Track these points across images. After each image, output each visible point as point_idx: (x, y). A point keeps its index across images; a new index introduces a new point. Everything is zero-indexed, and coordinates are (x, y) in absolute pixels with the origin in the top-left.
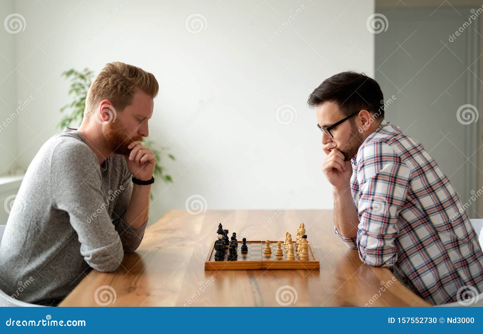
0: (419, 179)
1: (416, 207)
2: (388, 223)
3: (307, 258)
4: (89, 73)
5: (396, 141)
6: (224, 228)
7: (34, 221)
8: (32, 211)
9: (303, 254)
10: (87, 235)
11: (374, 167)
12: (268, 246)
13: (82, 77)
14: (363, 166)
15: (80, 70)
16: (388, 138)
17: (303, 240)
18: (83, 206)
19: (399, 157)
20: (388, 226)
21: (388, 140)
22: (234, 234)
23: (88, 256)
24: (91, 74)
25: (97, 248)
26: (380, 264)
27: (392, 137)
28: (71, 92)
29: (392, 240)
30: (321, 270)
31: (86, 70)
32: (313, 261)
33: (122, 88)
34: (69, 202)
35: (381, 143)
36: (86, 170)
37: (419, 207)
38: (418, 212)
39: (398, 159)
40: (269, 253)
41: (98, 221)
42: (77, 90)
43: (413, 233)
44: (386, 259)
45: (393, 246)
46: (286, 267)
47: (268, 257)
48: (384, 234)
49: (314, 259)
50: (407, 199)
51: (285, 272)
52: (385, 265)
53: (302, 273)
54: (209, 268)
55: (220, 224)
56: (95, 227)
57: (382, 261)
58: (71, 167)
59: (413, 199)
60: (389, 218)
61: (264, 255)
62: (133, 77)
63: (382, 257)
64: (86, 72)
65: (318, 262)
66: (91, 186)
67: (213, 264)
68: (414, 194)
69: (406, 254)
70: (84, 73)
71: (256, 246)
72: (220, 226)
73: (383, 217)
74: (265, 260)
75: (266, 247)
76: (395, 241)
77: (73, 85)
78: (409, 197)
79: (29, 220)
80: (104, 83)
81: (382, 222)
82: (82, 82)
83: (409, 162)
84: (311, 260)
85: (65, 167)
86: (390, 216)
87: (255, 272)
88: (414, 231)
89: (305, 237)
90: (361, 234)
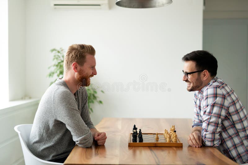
0: (233, 107)
1: (230, 120)
2: (217, 127)
3: (176, 141)
4: (62, 50)
5: (223, 87)
6: (136, 127)
7: (46, 125)
8: (45, 120)
9: (175, 139)
10: (75, 131)
11: (212, 99)
12: (157, 136)
13: (59, 52)
14: (207, 98)
15: (58, 49)
16: (220, 86)
17: (174, 133)
18: (71, 118)
19: (225, 96)
20: (217, 128)
21: (220, 87)
22: (140, 130)
23: (78, 141)
24: (64, 51)
25: (81, 137)
26: (213, 145)
27: (221, 85)
28: (54, 59)
29: (219, 134)
30: (183, 147)
31: (61, 48)
32: (179, 143)
33: (80, 56)
34: (64, 117)
35: (216, 88)
36: (70, 102)
37: (231, 120)
38: (230, 122)
39: (224, 96)
40: (158, 138)
41: (79, 124)
42: (57, 58)
43: (226, 132)
44: (215, 143)
45: (219, 137)
46: (167, 146)
47: (157, 141)
48: (215, 131)
49: (180, 142)
50: (226, 116)
51: (166, 148)
52: (214, 146)
53: (174, 148)
54: (131, 146)
55: (135, 125)
56: (78, 127)
57: (214, 143)
58: (63, 101)
59: (229, 116)
60: (218, 124)
61: (155, 140)
62: (83, 49)
63: (213, 142)
64: (61, 50)
65: (182, 144)
66: (73, 109)
67: (131, 143)
68: (229, 114)
69: (224, 141)
70: (60, 50)
71: (150, 136)
72: (135, 126)
73: (215, 123)
74: (156, 142)
75: (156, 136)
76: (220, 134)
77: (55, 56)
78: (227, 115)
79: (44, 124)
80: (71, 55)
81: (214, 126)
82: (59, 54)
83: (229, 98)
84: (178, 142)
85: (60, 101)
86: (218, 123)
87: (152, 148)
88: (227, 131)
89: (175, 132)
90: (204, 131)
